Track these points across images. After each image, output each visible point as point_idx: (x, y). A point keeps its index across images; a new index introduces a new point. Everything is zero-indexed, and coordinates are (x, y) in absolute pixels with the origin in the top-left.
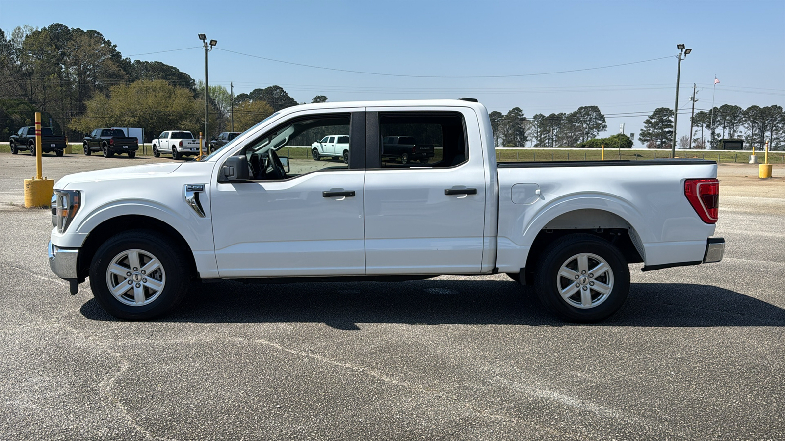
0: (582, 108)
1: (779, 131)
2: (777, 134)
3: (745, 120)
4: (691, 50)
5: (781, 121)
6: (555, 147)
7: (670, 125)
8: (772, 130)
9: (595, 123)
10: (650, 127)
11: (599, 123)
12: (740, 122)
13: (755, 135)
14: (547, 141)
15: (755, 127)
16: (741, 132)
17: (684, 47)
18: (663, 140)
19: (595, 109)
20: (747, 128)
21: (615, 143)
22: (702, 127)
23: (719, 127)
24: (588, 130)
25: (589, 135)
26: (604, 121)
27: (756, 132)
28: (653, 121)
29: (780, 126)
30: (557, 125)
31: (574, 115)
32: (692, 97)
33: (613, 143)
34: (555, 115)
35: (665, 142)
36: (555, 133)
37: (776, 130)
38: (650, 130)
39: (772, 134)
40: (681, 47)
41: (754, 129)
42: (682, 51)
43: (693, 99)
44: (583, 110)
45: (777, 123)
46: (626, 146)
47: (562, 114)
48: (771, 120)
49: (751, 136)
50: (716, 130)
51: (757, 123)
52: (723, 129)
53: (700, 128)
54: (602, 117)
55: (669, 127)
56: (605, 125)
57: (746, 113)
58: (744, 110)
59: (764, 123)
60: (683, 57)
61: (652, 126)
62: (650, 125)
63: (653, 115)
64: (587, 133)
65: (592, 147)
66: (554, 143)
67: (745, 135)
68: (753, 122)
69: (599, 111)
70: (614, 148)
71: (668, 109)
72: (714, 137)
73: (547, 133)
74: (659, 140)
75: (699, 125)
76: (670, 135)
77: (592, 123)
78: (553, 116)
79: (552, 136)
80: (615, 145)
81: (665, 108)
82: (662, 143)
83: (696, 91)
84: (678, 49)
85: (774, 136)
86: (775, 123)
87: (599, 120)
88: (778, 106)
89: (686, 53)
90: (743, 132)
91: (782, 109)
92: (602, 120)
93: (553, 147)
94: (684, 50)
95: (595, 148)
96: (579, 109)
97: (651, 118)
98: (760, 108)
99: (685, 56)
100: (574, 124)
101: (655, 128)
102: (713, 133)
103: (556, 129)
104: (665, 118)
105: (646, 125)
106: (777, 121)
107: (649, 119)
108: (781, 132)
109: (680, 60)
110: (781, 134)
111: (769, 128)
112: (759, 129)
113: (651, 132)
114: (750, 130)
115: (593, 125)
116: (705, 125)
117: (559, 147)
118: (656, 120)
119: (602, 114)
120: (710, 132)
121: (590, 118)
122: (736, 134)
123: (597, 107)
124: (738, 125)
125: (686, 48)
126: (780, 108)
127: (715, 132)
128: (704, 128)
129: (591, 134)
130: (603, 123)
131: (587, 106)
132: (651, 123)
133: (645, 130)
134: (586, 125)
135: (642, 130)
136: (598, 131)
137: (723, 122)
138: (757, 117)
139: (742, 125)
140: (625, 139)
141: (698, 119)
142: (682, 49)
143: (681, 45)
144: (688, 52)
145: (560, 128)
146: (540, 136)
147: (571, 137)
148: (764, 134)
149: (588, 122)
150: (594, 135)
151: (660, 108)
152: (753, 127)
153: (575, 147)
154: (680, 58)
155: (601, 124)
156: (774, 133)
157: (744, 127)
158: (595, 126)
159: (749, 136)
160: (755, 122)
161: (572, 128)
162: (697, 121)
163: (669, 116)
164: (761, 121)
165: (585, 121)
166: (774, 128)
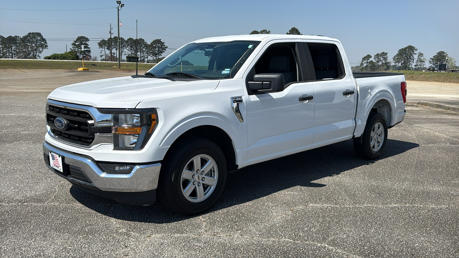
0: (30, 33)
1: (144, 52)
2: (143, 54)
3: (127, 46)
4: (124, 5)
5: (144, 47)
6: (14, 58)
7: (87, 47)
8: (140, 52)
9: (40, 44)
10: (75, 48)
11: (43, 44)
12: (125, 46)
13: (133, 54)
14: (8, 54)
15: (132, 49)
16: (125, 52)
17: (121, 3)
18: (84, 56)
19: (39, 34)
20: (128, 50)
21: (69, 57)
22: (105, 48)
23: (114, 49)
24: (36, 48)
25: (37, 51)
26: (46, 42)
27: (133, 52)
28: (77, 44)
29: (144, 50)
30: (14, 44)
31: (25, 38)
32: (109, 32)
33: (68, 57)
34: (12, 37)
35: (85, 57)
36: (13, 49)
37: (142, 52)
38: (75, 49)
39: (141, 53)
40: (118, 2)
41: (132, 51)
42: (119, 5)
43: (110, 32)
44: (31, 35)
45: (143, 48)
46: (76, 59)
47: (17, 36)
48: (140, 46)
49: (131, 54)
50: (112, 51)
51: (133, 47)
52: (115, 50)
53: (103, 49)
54: (44, 40)
55: (86, 48)
56: (47, 45)
57: (127, 42)
58: (126, 40)
59: (136, 48)
60: (120, 8)
61: (77, 47)
62: (75, 46)
63: (77, 40)
64: (36, 50)
65: (50, 59)
66: (13, 55)
67: (128, 54)
68: (131, 47)
69: (42, 36)
70: (69, 60)
71: (85, 37)
72: (112, 55)
73: (7, 49)
74: (81, 55)
75: (103, 47)
76: (88, 53)
77: (38, 44)
78: (10, 38)
79: (12, 51)
80: (69, 58)
81: (83, 37)
82: (84, 57)
83: (111, 28)
84: (117, 3)
85: (142, 55)
86: (142, 48)
87: (43, 42)
88: (142, 39)
89: (121, 6)
90: (127, 52)
91: (144, 40)
92: (44, 42)
93: (13, 58)
94: (120, 4)
95: (57, 59)
96: (28, 34)
97: (75, 42)
98: (133, 39)
99: (121, 8)
100: (26, 43)
101: (79, 48)
102: (111, 52)
103: (14, 46)
104: (84, 42)
105: (73, 46)
106: (142, 47)
107: (74, 42)
108: (145, 53)
109: (118, 10)
110: (145, 54)
111: (139, 50)
112: (134, 51)
113: (76, 50)
114: (129, 51)
115: (39, 45)
116: (106, 48)
117: (17, 58)
118: (78, 43)
119: (44, 38)
120: (109, 51)
121: (37, 40)
122: (123, 53)
123: (40, 33)
124: (123, 48)
125: (122, 4)
126: (143, 40)
127: (112, 52)
128: (106, 49)
129: (39, 50)
130: (45, 43)
131: (34, 32)
132: (76, 45)
133: (73, 49)
134: (34, 44)
135: (71, 49)
136: (43, 48)
137: (115, 46)
138: (133, 44)
139: (126, 48)
140: (74, 55)
141: (102, 44)
142: (119, 4)
143: (119, 1)
144: (122, 6)
145: (17, 45)
146: (3, 51)
147: (25, 52)
148: (137, 53)
149: (36, 43)
150: (40, 51)
151: (80, 36)
152: (131, 50)
153: (29, 58)
154: (119, 9)
155: (44, 44)
156: (142, 53)
157: (127, 49)
158: (40, 45)
159: (130, 54)
160: (132, 47)
161: (26, 46)
162: (101, 45)
163: (86, 41)
164: (135, 47)
165: (33, 42)
166: (141, 51)
